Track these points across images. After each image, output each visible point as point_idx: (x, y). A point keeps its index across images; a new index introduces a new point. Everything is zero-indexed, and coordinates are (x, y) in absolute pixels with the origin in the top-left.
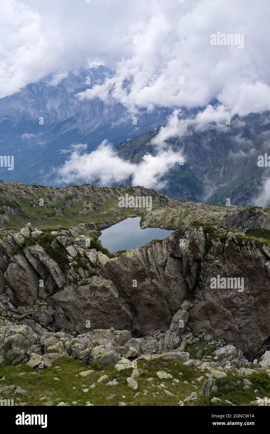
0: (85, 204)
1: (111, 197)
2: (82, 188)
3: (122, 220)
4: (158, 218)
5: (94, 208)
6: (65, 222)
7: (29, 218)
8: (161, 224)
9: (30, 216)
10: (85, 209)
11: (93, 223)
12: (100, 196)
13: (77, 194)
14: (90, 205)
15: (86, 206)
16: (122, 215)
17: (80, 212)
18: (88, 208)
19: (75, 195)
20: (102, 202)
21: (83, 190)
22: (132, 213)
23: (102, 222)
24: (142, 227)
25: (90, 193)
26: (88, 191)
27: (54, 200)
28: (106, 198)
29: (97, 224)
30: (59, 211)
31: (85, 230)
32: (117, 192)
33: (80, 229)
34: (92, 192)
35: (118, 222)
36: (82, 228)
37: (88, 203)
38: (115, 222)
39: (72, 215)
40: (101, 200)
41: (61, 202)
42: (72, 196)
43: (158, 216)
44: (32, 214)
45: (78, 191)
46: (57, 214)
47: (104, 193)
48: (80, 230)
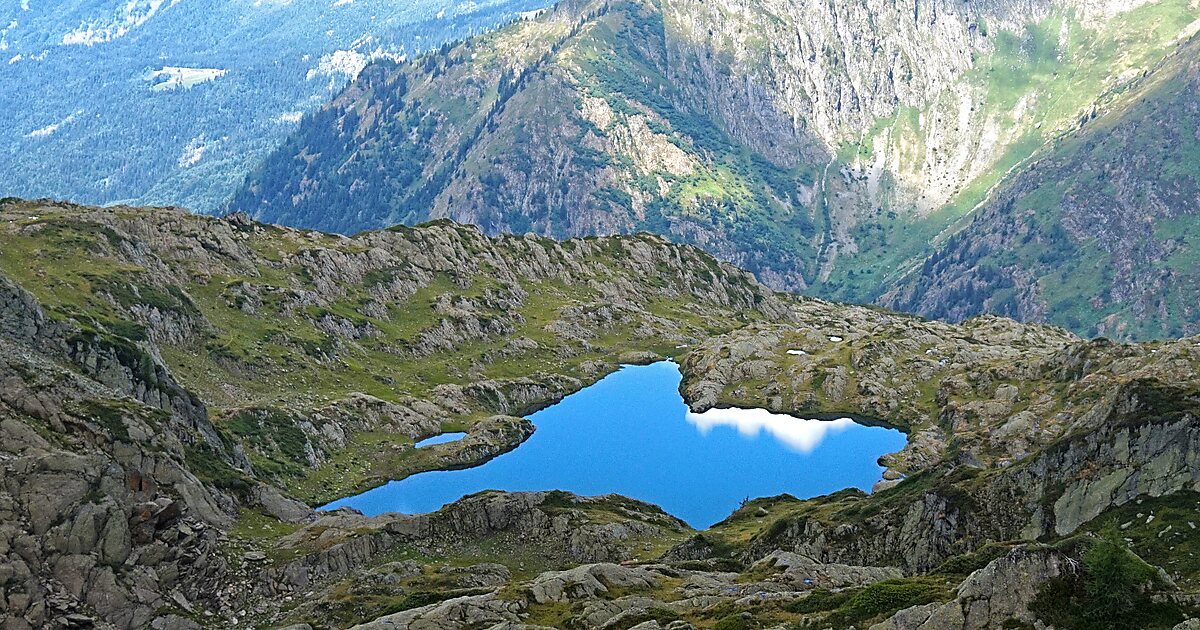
0: (445, 306)
1: (538, 274)
2: (424, 238)
3: (602, 372)
4: (758, 368)
5: (484, 323)
6: (377, 378)
7: (235, 359)
8: (774, 393)
9: (237, 352)
10: (447, 325)
11: (491, 384)
12: (495, 272)
13: (406, 262)
14: (465, 309)
15: (452, 312)
16: (598, 350)
17: (430, 338)
18: (458, 321)
19: (402, 267)
20: (509, 296)
21: (431, 247)
22: (637, 347)
23: (525, 379)
24: (695, 405)
25: (458, 257)
26: (449, 250)
27: (323, 283)
28: (521, 279)
29: (507, 389)
30: (348, 330)
31: (465, 411)
32: (561, 258)
33: (444, 407)
34: (464, 253)
35: (587, 384)
36: (450, 403)
37: (455, 300)
38: (578, 382)
39: (398, 349)
40: (505, 287)
41: (350, 293)
42: (391, 269)
43: (753, 358)
44: (248, 344)
45: (410, 250)
46: (340, 343)
47: (510, 259)
48: (445, 413)
